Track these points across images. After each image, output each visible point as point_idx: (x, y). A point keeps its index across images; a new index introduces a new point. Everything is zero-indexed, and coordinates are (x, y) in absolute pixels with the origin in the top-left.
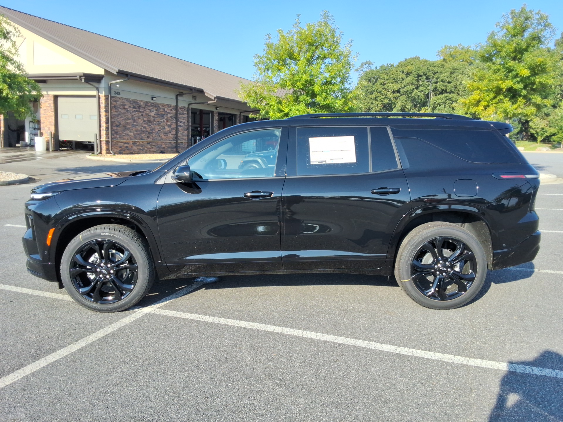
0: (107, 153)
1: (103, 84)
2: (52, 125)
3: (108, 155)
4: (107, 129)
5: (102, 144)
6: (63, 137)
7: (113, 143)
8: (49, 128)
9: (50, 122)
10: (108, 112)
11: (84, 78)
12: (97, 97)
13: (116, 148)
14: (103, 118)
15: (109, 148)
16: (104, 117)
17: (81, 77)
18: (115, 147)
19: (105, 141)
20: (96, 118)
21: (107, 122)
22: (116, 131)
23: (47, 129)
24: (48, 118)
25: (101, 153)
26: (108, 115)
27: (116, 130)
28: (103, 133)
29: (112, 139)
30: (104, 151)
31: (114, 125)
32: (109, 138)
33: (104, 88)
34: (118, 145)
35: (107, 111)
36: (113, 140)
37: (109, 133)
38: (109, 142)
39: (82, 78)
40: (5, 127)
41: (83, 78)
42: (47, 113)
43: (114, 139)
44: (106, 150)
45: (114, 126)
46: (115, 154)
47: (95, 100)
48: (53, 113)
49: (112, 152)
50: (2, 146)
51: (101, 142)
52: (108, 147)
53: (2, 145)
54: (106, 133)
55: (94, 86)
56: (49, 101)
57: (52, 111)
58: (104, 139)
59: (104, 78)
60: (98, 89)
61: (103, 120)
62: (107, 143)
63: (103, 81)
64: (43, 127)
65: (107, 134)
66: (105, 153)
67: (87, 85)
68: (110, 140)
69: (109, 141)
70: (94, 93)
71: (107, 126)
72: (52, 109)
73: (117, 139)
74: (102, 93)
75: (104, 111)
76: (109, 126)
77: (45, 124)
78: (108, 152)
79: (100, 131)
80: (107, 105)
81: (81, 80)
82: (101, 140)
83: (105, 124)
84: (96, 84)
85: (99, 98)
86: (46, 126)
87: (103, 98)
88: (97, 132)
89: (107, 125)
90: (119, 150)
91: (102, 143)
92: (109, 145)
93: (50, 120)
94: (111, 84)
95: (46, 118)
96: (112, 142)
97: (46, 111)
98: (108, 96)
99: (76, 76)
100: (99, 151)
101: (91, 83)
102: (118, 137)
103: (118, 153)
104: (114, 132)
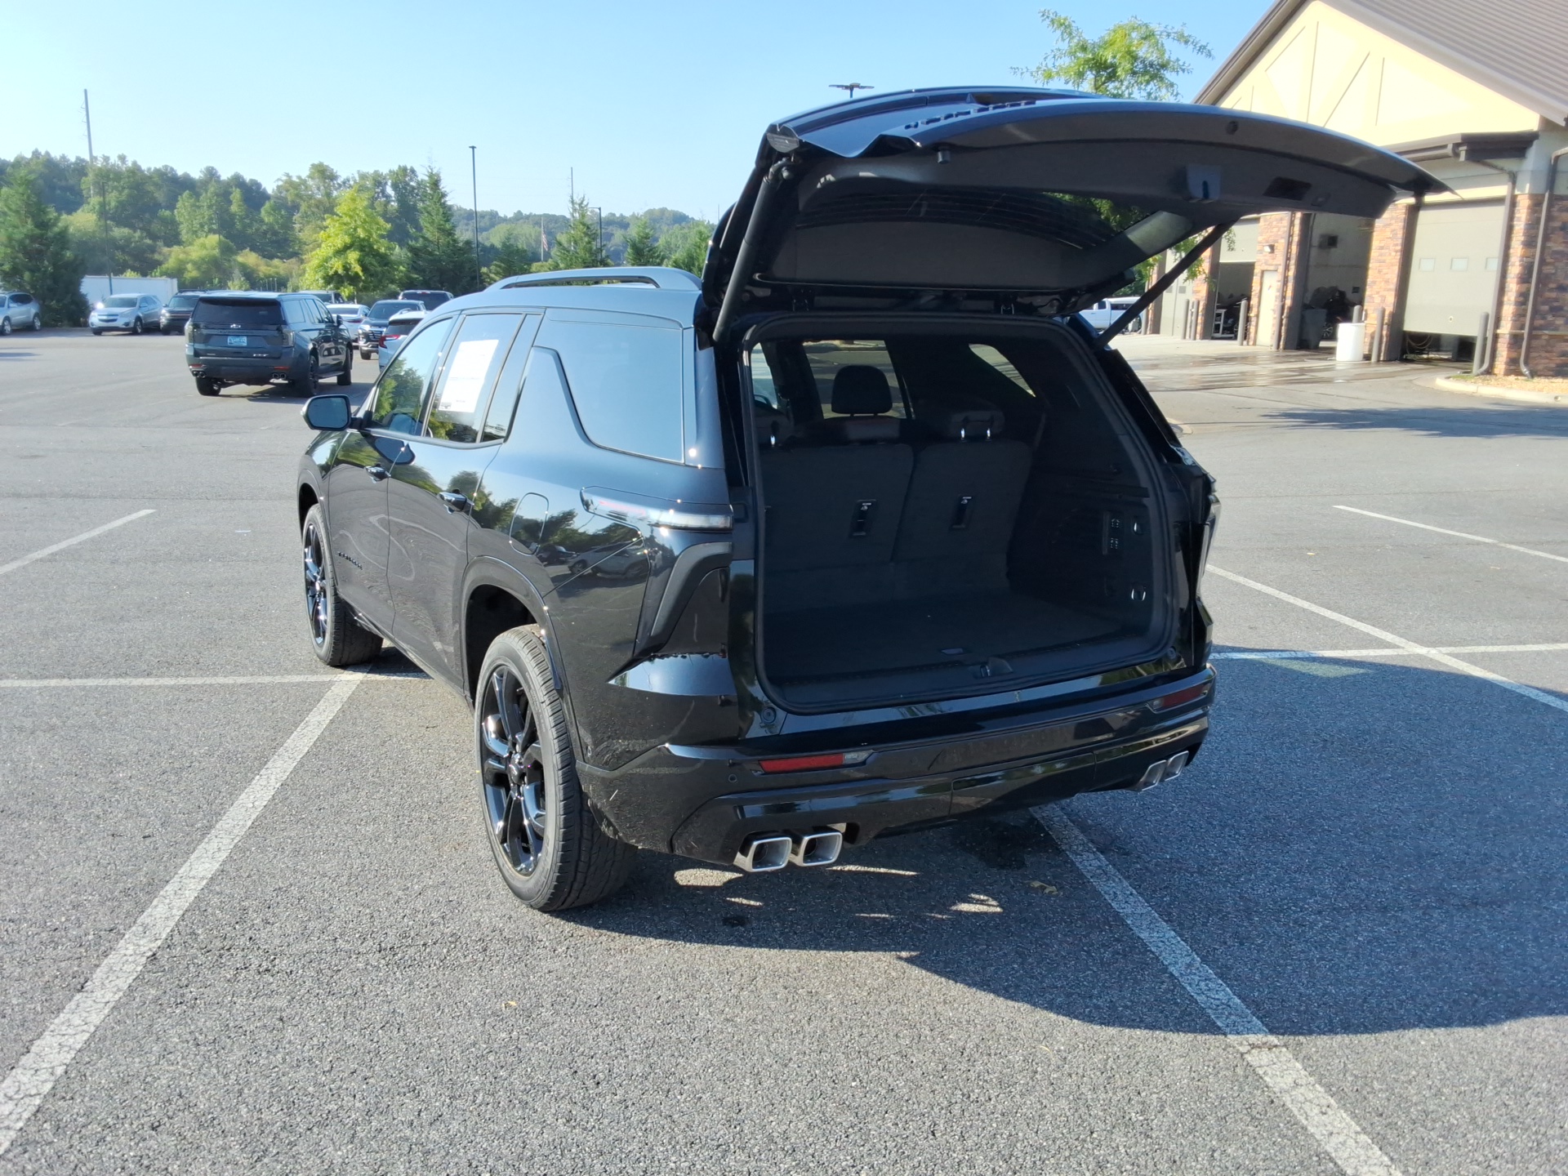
0: (1508, 373)
1: (1534, 159)
2: (1389, 290)
3: (1512, 378)
4: (1521, 299)
5: (1499, 345)
6: (1414, 324)
7: (1535, 343)
8: (1384, 298)
9: (1387, 282)
10: (1535, 246)
11: (1465, 148)
12: (1508, 202)
13: (1547, 358)
14: (1513, 265)
15: (1519, 358)
16: (1518, 263)
17: (1457, 146)
18: (1544, 354)
19: (1507, 336)
20: (1495, 265)
21: (1525, 278)
22: (1555, 304)
23: (1377, 300)
24: (1385, 271)
25: (1489, 372)
26: (1534, 256)
27: (1556, 300)
28: (1509, 310)
29: (1532, 328)
30: (1500, 365)
31: (1552, 286)
32: (1522, 327)
33: (1532, 171)
34: (1554, 349)
35: (1529, 243)
36: (1534, 333)
37: (1526, 310)
38: (1523, 339)
39: (1461, 149)
40: (1294, 298)
41: (1463, 150)
42: (1384, 258)
43: (1541, 328)
44: (1507, 364)
45: (1551, 290)
46: (1534, 374)
47: (1501, 212)
48: (1398, 256)
49: (1524, 370)
50: (1281, 347)
51: (1496, 337)
52: (1514, 355)
53: (1281, 343)
54: (1517, 310)
55: (1502, 169)
56: (1393, 222)
57: (1396, 252)
58: (1506, 329)
59: (1535, 142)
60: (1513, 179)
61: (1515, 270)
62: (1515, 340)
63: (1533, 153)
64: (1370, 296)
65: (1519, 316)
66: (1502, 372)
67: (1479, 169)
68: (1526, 332)
69: (1523, 334)
70: (1501, 190)
71: (1524, 290)
72: (1397, 245)
73: (1556, 329)
74: (1522, 190)
75: (1519, 243)
76: (1528, 290)
77: (1376, 288)
78: (1513, 368)
79: (1500, 304)
80: (1532, 225)
81: (1457, 155)
82: (1499, 331)
83: (1518, 283)
84: (1509, 164)
85: (1513, 204)
86: (1378, 293)
87: (1524, 203)
88: (1489, 306)
89: (1526, 285)
90: (1558, 366)
91: (1500, 340)
92: (1520, 347)
93: (1387, 277)
94: (1557, 158)
95: (1380, 272)
96: (1531, 337)
97: (1383, 251)
98: (1543, 196)
99: (1444, 147)
100: (1486, 366)
101: (1489, 161)
102: (1560, 322)
103: (1551, 373)
104: (1546, 308)
